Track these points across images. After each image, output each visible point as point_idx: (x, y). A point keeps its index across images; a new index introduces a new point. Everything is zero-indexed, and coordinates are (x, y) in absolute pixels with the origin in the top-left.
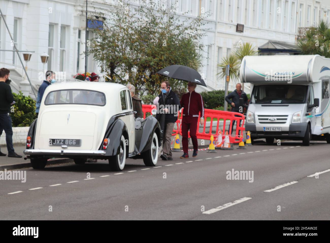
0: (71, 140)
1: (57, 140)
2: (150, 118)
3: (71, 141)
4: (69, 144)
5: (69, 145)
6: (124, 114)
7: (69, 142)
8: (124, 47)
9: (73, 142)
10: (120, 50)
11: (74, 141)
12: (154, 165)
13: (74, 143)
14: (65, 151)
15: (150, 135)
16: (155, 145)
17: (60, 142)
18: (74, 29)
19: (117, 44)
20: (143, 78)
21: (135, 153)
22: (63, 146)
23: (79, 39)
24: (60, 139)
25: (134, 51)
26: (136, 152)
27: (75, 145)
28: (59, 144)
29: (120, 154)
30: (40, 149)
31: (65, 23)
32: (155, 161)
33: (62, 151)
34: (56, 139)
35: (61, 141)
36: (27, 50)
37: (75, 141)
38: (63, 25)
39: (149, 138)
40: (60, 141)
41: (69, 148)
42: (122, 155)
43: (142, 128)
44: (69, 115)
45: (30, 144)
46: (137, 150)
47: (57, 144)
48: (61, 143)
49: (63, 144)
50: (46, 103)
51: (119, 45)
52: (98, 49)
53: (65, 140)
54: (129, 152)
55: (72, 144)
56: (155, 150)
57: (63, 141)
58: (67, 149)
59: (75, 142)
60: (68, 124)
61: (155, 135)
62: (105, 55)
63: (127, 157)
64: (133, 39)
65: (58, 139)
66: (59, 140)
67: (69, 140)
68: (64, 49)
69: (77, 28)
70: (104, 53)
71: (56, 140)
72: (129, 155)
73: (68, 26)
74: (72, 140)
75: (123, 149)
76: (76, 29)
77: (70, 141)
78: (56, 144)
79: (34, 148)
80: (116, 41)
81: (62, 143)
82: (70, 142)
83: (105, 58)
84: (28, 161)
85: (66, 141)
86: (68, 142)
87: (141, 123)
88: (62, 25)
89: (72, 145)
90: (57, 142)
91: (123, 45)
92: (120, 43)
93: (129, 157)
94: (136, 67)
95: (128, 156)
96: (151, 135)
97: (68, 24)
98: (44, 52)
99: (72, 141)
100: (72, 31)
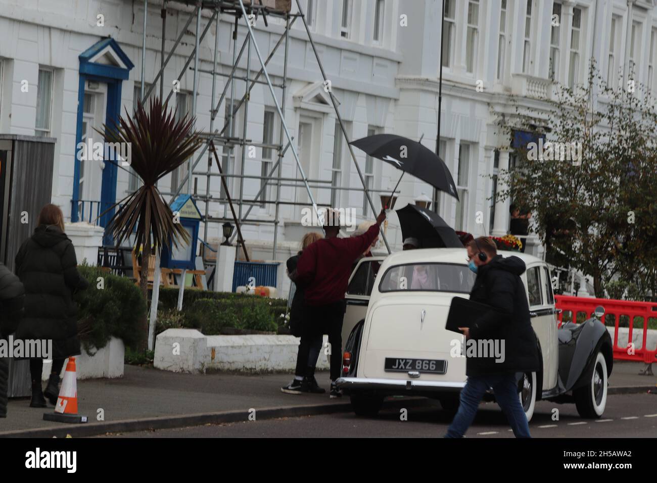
0: (428, 362)
1: (401, 361)
2: (592, 324)
3: (426, 363)
4: (422, 369)
5: (422, 371)
6: (535, 314)
7: (422, 365)
8: (573, 186)
9: (431, 365)
10: (566, 190)
11: (433, 364)
12: (599, 417)
13: (433, 367)
14: (415, 383)
15: (590, 356)
16: (601, 377)
17: (406, 364)
18: (487, 149)
19: (560, 178)
20: (612, 247)
21: (558, 392)
22: (411, 373)
23: (496, 169)
24: (406, 359)
25: (595, 194)
26: (560, 389)
27: (435, 370)
28: (404, 367)
29: (524, 391)
30: (366, 377)
31: (469, 138)
32: (600, 409)
33: (409, 383)
34: (399, 359)
35: (408, 362)
36: (388, 189)
37: (435, 362)
38: (464, 141)
39: (587, 363)
40: (406, 361)
41: (423, 376)
42: (527, 394)
43: (573, 342)
44: (424, 312)
45: (349, 368)
46: (561, 385)
47: (400, 367)
48: (407, 367)
49: (411, 368)
50: (383, 288)
51: (565, 182)
52: (523, 189)
53: (414, 361)
54: (544, 388)
55: (429, 369)
56: (599, 388)
57: (411, 361)
58: (418, 378)
59: (435, 364)
60: (421, 329)
61: (600, 357)
62: (536, 201)
63: (538, 398)
64: (592, 170)
65: (402, 360)
66: (404, 361)
67: (423, 360)
68: (466, 188)
69: (493, 147)
70: (534, 196)
71: (397, 361)
72: (543, 393)
73: (475, 144)
74: (430, 361)
75: (530, 381)
76: (491, 150)
77: (424, 362)
78: (398, 368)
79: (355, 376)
80: (559, 173)
81: (410, 366)
82: (424, 365)
83: (535, 206)
84: (346, 401)
85: (417, 362)
86: (420, 365)
87: (570, 332)
88: (461, 141)
89: (429, 372)
90: (399, 364)
91: (573, 182)
92: (565, 178)
93: (543, 397)
94: (597, 224)
95: (541, 395)
96: (593, 356)
97: (474, 140)
98: (423, 194)
99: (429, 364)
100: (481, 152)
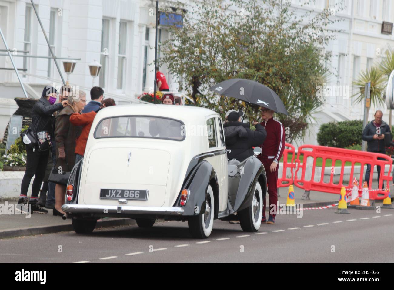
0: (133, 192)
1: (112, 191)
2: (252, 161)
3: (132, 193)
4: (129, 197)
5: (129, 199)
6: (213, 154)
7: (129, 194)
8: (213, 54)
9: (136, 194)
10: (207, 57)
11: (137, 193)
12: (256, 231)
13: (137, 195)
14: (124, 208)
16: (258, 200)
17: (116, 193)
18: (140, 26)
19: (203, 48)
21: (228, 212)
22: (120, 200)
23: (147, 42)
24: (116, 190)
25: (229, 60)
26: (230, 211)
27: (139, 198)
28: (115, 196)
29: (206, 212)
30: (86, 204)
31: (126, 18)
32: (257, 224)
33: (119, 208)
34: (111, 190)
35: (118, 192)
36: (69, 57)
37: (139, 192)
38: (124, 20)
39: (249, 190)
41: (130, 202)
42: (208, 214)
43: (238, 175)
44: (130, 153)
45: (72, 197)
46: (230, 207)
47: (112, 196)
48: (118, 196)
49: (120, 196)
50: (97, 136)
51: (207, 51)
52: (175, 57)
53: (123, 191)
54: (220, 210)
55: (134, 197)
56: (257, 208)
57: (120, 191)
58: (126, 204)
59: (139, 193)
61: (258, 186)
62: (185, 66)
63: (216, 217)
64: (227, 42)
65: (114, 190)
66: (115, 191)
67: (129, 191)
68: (125, 56)
69: (144, 24)
70: (183, 62)
71: (110, 191)
72: (219, 214)
73: (131, 22)
74: (135, 191)
75: (210, 205)
76: (143, 27)
78: (110, 197)
79: (77, 203)
80: (202, 45)
81: (119, 195)
82: (131, 194)
83: (184, 69)
84: (69, 222)
85: (125, 192)
86: (127, 194)
87: (237, 166)
88: (121, 20)
89: (134, 199)
90: (111, 193)
91: (213, 51)
92: (207, 48)
93: (219, 217)
95: (217, 215)
96: (253, 185)
97: (131, 19)
98: (95, 61)
99: (134, 193)
100: (136, 28)
